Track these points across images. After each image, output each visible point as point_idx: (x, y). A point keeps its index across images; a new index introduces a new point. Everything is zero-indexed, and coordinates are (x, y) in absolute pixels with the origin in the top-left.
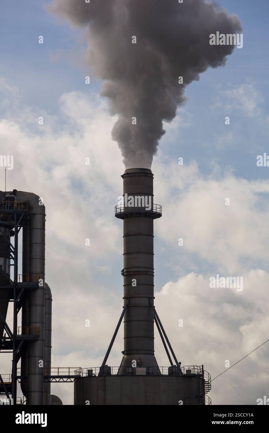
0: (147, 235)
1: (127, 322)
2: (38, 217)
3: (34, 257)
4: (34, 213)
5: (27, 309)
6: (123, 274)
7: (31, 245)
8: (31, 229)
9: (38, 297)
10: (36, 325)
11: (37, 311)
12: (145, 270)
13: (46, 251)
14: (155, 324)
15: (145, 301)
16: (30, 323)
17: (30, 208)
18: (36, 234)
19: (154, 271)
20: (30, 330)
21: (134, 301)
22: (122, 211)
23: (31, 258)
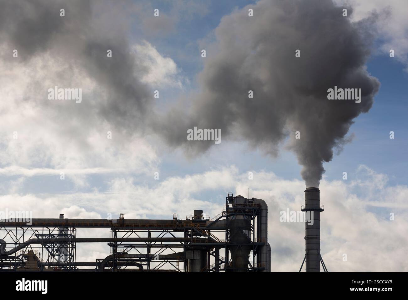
0: (317, 220)
1: (307, 262)
2: (264, 211)
3: (263, 230)
4: (263, 209)
5: (259, 255)
6: (305, 239)
7: (261, 224)
8: (261, 217)
9: (264, 249)
10: (264, 263)
11: (264, 256)
12: (316, 236)
13: (268, 227)
14: (320, 262)
15: (315, 252)
16: (260, 262)
17: (260, 207)
18: (263, 219)
19: (320, 237)
20: (260, 265)
21: (311, 252)
22: (305, 208)
23: (261, 231)
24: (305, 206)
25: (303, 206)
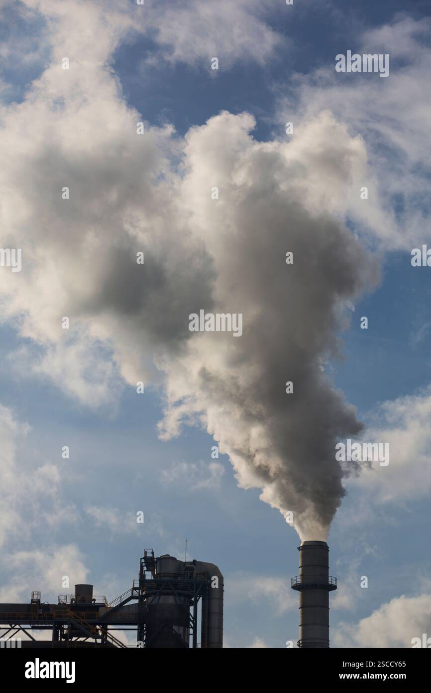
0: (323, 607)
3: (212, 627)
7: (209, 614)
8: (210, 599)
12: (320, 641)
17: (209, 578)
18: (215, 603)
22: (299, 583)
23: (209, 628)
24: (299, 577)
25: (295, 579)
